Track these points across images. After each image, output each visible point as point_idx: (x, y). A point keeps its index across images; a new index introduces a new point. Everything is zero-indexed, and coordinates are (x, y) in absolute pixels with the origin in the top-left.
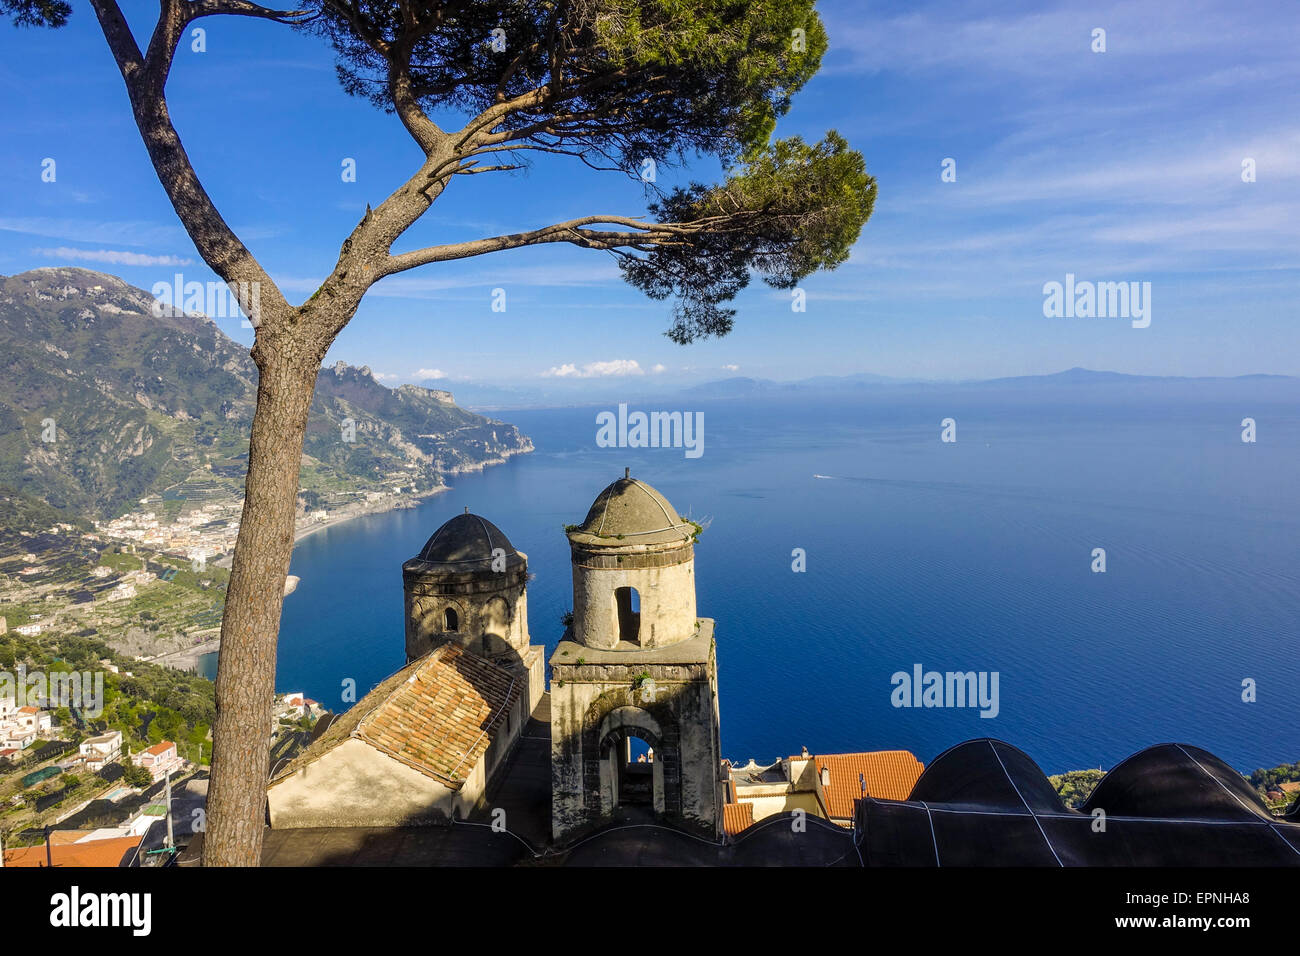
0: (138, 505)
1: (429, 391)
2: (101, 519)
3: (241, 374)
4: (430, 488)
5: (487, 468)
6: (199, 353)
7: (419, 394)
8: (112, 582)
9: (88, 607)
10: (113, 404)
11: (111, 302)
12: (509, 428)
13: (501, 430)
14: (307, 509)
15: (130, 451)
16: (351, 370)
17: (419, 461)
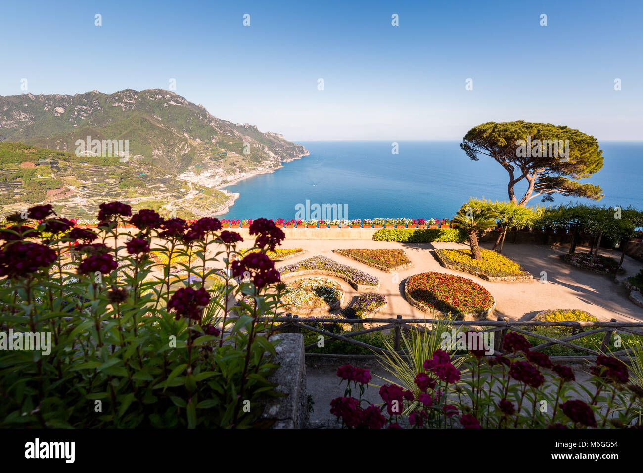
0: (188, 169)
1: (276, 134)
2: (177, 173)
3: (215, 127)
4: (277, 167)
5: (294, 160)
6: (202, 119)
7: (273, 135)
8: (186, 194)
9: (180, 201)
10: (177, 136)
11: (172, 101)
12: (301, 147)
13: (299, 148)
14: (240, 172)
15: (184, 152)
16: (250, 126)
17: (273, 157)
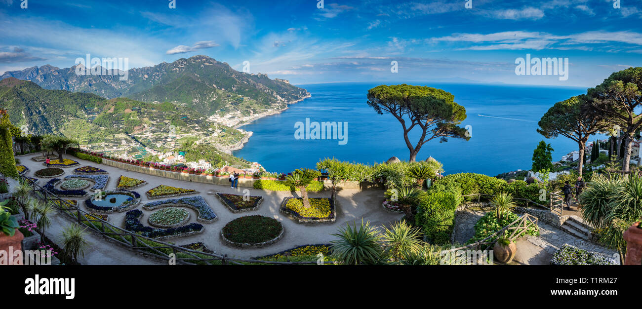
0: (215, 112)
1: (282, 80)
2: (208, 116)
3: (236, 78)
4: (284, 108)
5: (298, 102)
6: (226, 73)
7: (280, 81)
8: (213, 132)
9: (208, 137)
10: (209, 88)
11: (207, 62)
12: (304, 90)
13: (302, 91)
14: (253, 113)
15: (213, 99)
16: (262, 75)
17: (281, 100)
